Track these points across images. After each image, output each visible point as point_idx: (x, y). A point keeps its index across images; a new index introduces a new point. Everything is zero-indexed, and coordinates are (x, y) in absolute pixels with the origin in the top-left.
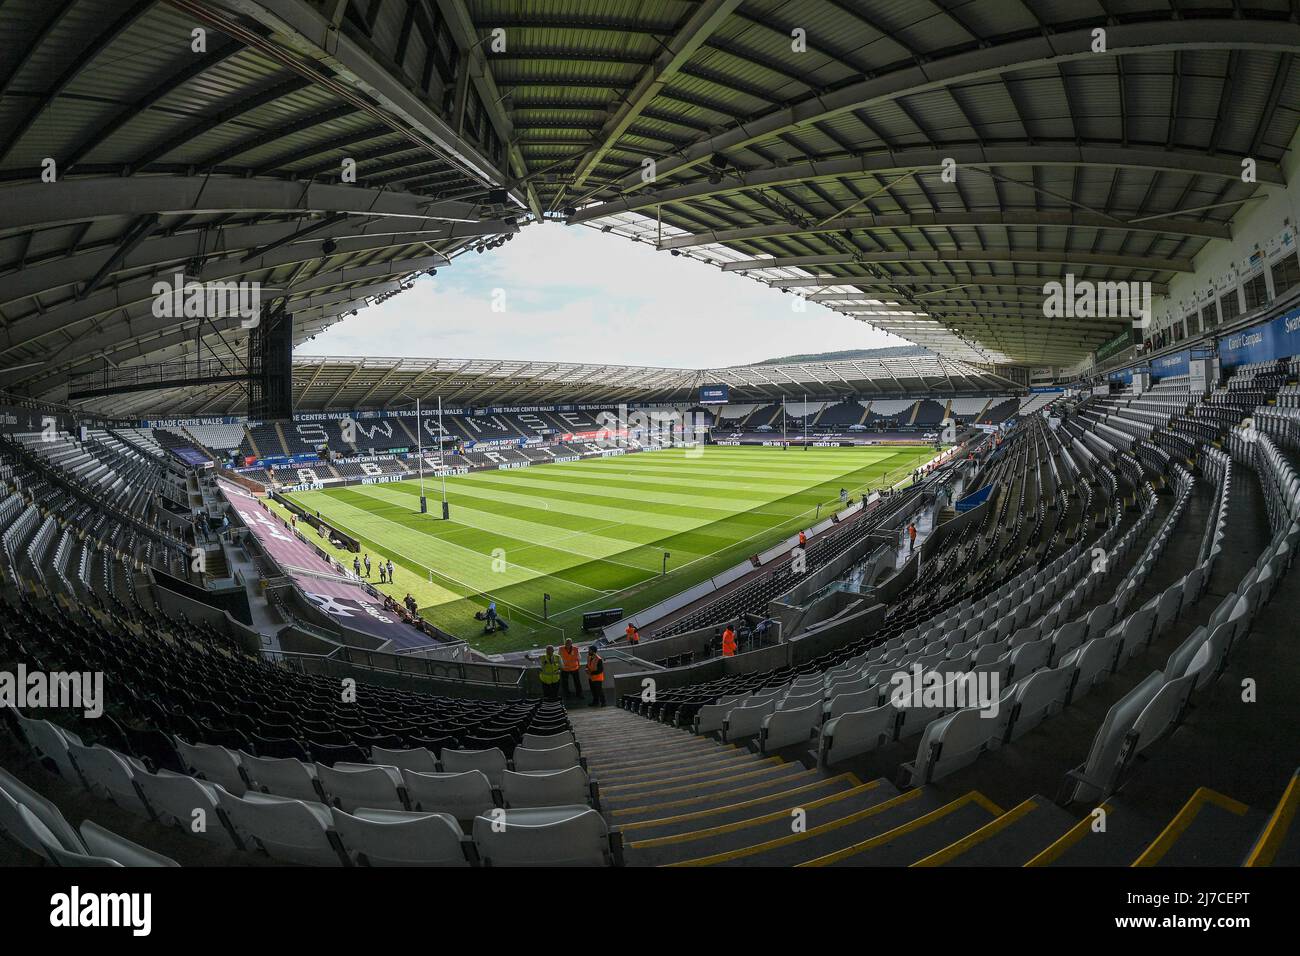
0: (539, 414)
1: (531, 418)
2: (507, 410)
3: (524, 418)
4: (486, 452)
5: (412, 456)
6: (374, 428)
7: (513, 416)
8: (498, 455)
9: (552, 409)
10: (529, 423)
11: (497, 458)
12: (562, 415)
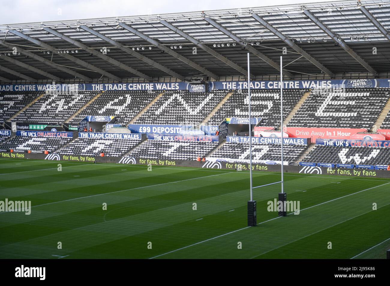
2: (244, 85)
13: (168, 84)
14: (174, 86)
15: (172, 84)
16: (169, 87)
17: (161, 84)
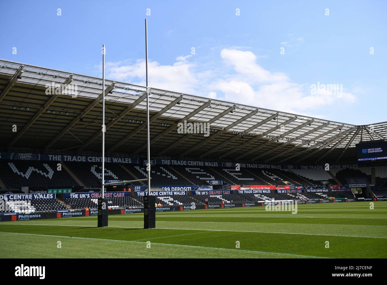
0: (205, 168)
1: (200, 171)
2: (175, 162)
3: (192, 171)
4: (159, 196)
5: (76, 196)
6: (31, 170)
7: (181, 169)
8: (172, 199)
9: (216, 164)
10: (198, 175)
11: (172, 202)
12: (226, 170)
13: (123, 159)
14: (128, 161)
15: (126, 159)
16: (124, 161)
17: (117, 158)
